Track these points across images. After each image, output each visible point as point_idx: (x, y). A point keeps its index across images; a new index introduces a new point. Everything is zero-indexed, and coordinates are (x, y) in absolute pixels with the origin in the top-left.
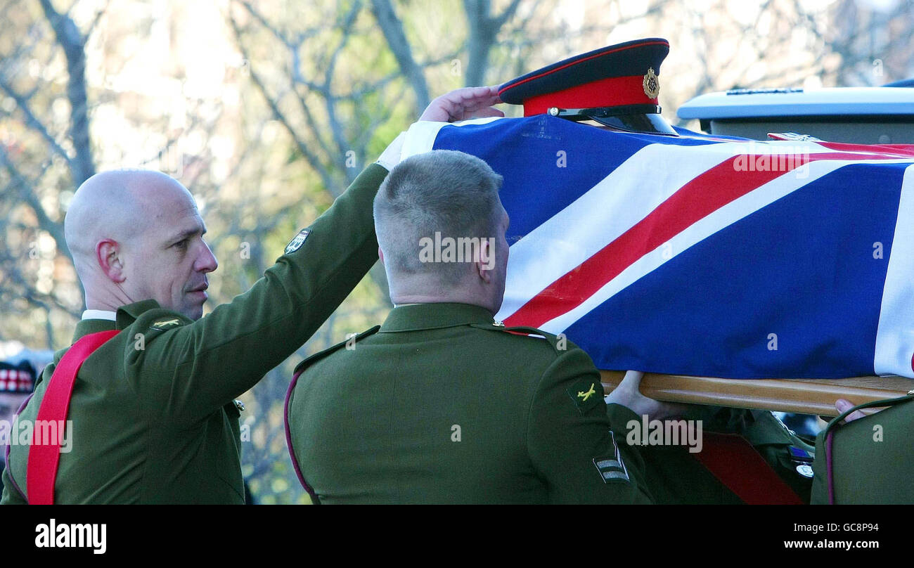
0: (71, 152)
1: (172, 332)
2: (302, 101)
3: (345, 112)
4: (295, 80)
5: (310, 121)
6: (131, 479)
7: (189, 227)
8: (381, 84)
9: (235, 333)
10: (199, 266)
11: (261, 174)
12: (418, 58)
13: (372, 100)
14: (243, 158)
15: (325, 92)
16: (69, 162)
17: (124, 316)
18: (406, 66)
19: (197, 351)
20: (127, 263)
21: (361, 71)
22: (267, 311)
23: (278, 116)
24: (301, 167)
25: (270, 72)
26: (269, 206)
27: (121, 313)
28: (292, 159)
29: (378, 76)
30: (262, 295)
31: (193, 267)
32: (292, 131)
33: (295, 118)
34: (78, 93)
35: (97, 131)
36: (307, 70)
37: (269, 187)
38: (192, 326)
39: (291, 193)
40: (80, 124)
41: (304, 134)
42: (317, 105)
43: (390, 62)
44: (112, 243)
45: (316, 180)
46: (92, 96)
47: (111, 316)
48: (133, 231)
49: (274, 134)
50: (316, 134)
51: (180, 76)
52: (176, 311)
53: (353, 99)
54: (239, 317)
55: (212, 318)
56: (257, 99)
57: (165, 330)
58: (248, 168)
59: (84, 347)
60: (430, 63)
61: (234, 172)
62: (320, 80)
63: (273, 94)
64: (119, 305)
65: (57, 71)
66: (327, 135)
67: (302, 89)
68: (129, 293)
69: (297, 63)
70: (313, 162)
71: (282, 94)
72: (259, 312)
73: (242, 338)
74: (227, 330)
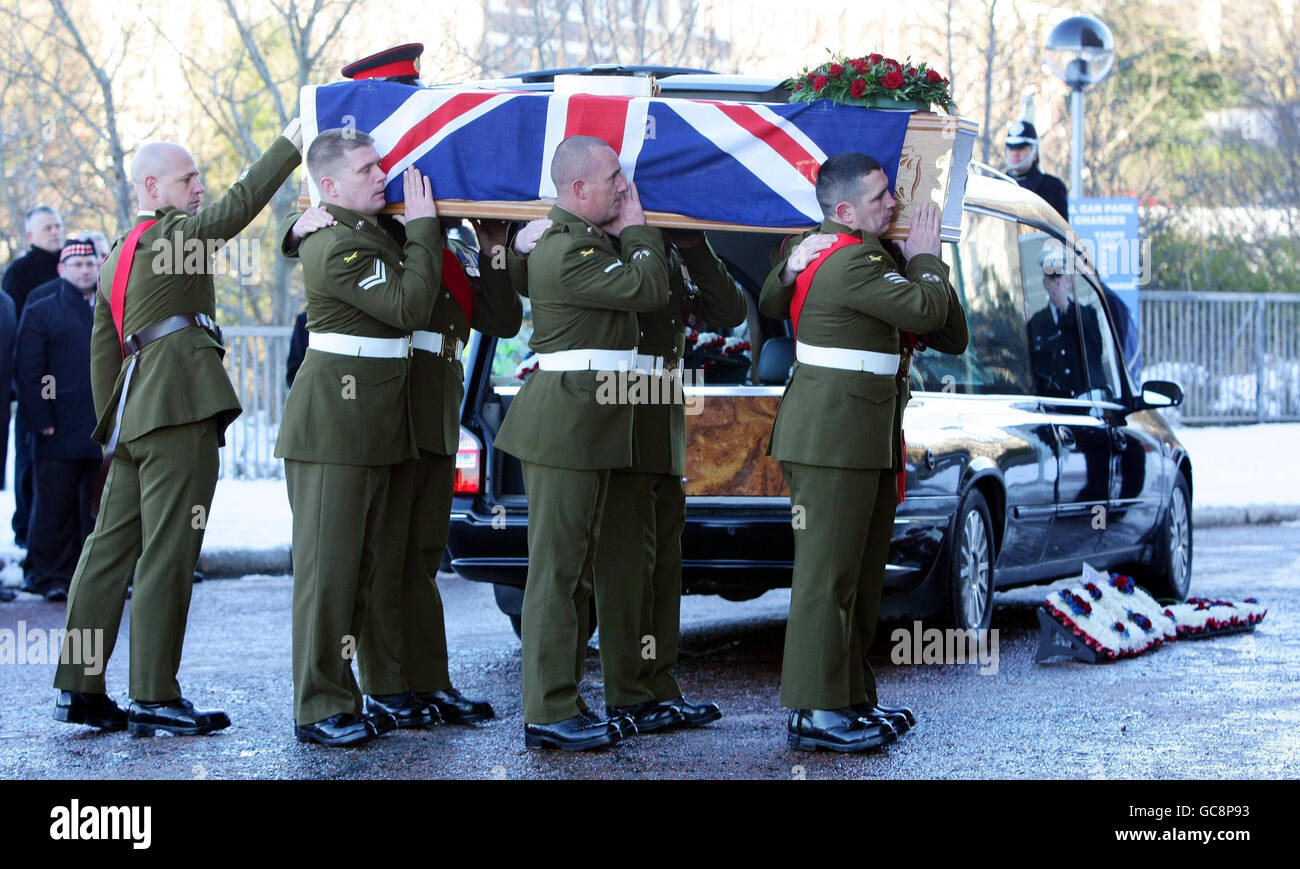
0: (108, 136)
1: (183, 221)
2: (219, 104)
3: (240, 108)
4: (215, 94)
5: (224, 115)
6: (165, 291)
7: (190, 171)
8: (256, 96)
9: (216, 220)
10: (195, 191)
11: (202, 142)
12: (274, 80)
13: (252, 102)
14: (192, 132)
15: (229, 99)
16: (109, 141)
17: (159, 214)
18: (269, 84)
19: (198, 229)
20: (160, 188)
21: (247, 89)
22: (231, 210)
23: (209, 114)
24: (222, 137)
25: (204, 92)
26: (207, 157)
27: (158, 212)
28: (216, 134)
29: (254, 91)
30: (228, 202)
31: (192, 192)
32: (215, 120)
33: (217, 114)
34: (109, 106)
35: (119, 127)
36: (221, 90)
37: (205, 148)
38: (194, 217)
39: (216, 151)
40: (111, 121)
41: (222, 122)
42: (226, 106)
43: (262, 84)
44: (153, 178)
45: (229, 144)
46: (116, 108)
47: (153, 214)
48: (163, 172)
49: (207, 122)
50: (227, 121)
51: (160, 97)
52: (183, 209)
53: (244, 102)
54: (218, 211)
55: (204, 214)
56: (198, 107)
57: (180, 220)
58: (195, 139)
59: (140, 229)
60: (280, 82)
61: (188, 140)
62: (227, 93)
63: (204, 101)
64: (156, 209)
65: (100, 98)
66: (232, 121)
67: (218, 98)
68: (161, 203)
69: (215, 85)
70: (226, 133)
71: (209, 102)
72: (228, 209)
73: (219, 222)
74: (212, 219)
